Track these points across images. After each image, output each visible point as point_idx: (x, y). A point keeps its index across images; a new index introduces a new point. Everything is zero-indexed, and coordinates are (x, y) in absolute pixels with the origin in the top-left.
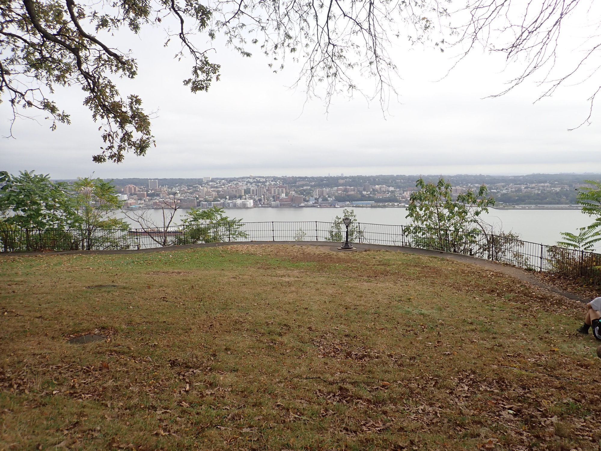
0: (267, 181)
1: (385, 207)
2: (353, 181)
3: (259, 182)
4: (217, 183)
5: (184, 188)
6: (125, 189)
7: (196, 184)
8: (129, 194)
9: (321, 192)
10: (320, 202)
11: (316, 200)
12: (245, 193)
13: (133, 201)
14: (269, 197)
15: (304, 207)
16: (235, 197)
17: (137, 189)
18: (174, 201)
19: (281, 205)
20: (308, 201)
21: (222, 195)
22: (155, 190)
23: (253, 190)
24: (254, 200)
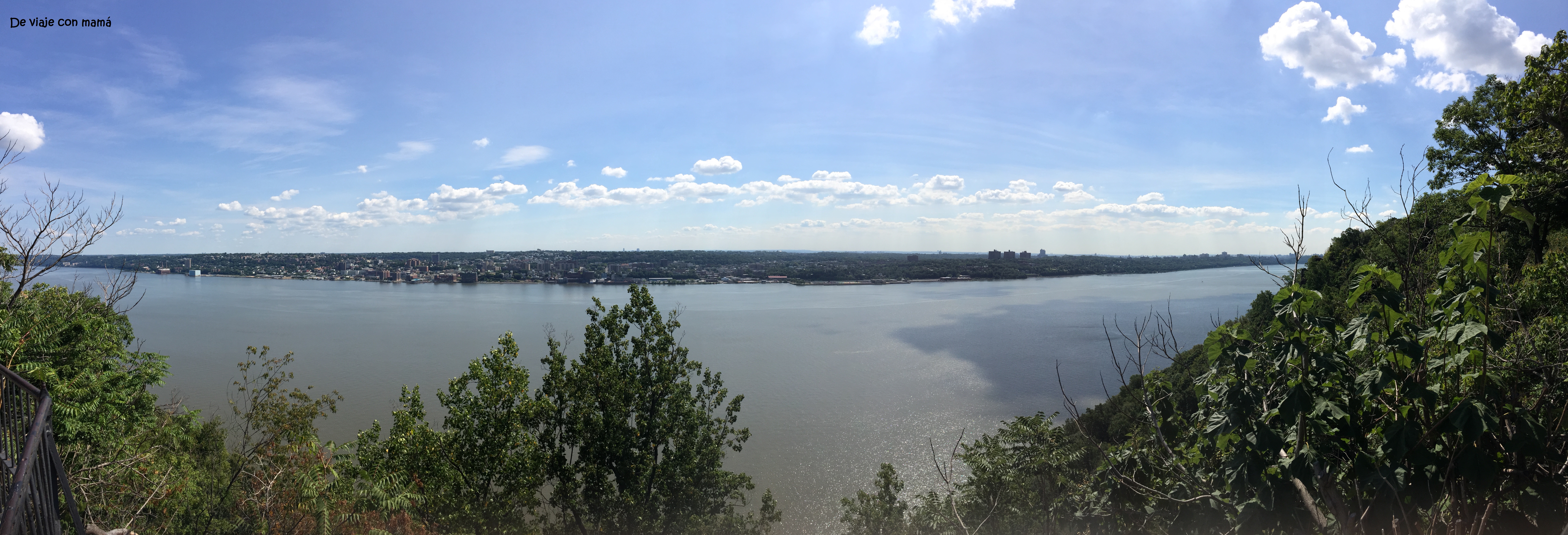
0: (555, 255)
1: (684, 283)
2: (649, 256)
3: (546, 256)
4: (501, 257)
5: (466, 262)
6: (408, 262)
7: (478, 258)
8: (412, 268)
9: (614, 269)
10: (613, 278)
11: (609, 277)
12: (531, 267)
13: (415, 274)
14: (557, 272)
15: (594, 283)
16: (520, 271)
17: (420, 262)
18: (455, 275)
19: (570, 281)
20: (599, 278)
21: (506, 269)
22: (437, 264)
23: (540, 265)
24: (540, 276)
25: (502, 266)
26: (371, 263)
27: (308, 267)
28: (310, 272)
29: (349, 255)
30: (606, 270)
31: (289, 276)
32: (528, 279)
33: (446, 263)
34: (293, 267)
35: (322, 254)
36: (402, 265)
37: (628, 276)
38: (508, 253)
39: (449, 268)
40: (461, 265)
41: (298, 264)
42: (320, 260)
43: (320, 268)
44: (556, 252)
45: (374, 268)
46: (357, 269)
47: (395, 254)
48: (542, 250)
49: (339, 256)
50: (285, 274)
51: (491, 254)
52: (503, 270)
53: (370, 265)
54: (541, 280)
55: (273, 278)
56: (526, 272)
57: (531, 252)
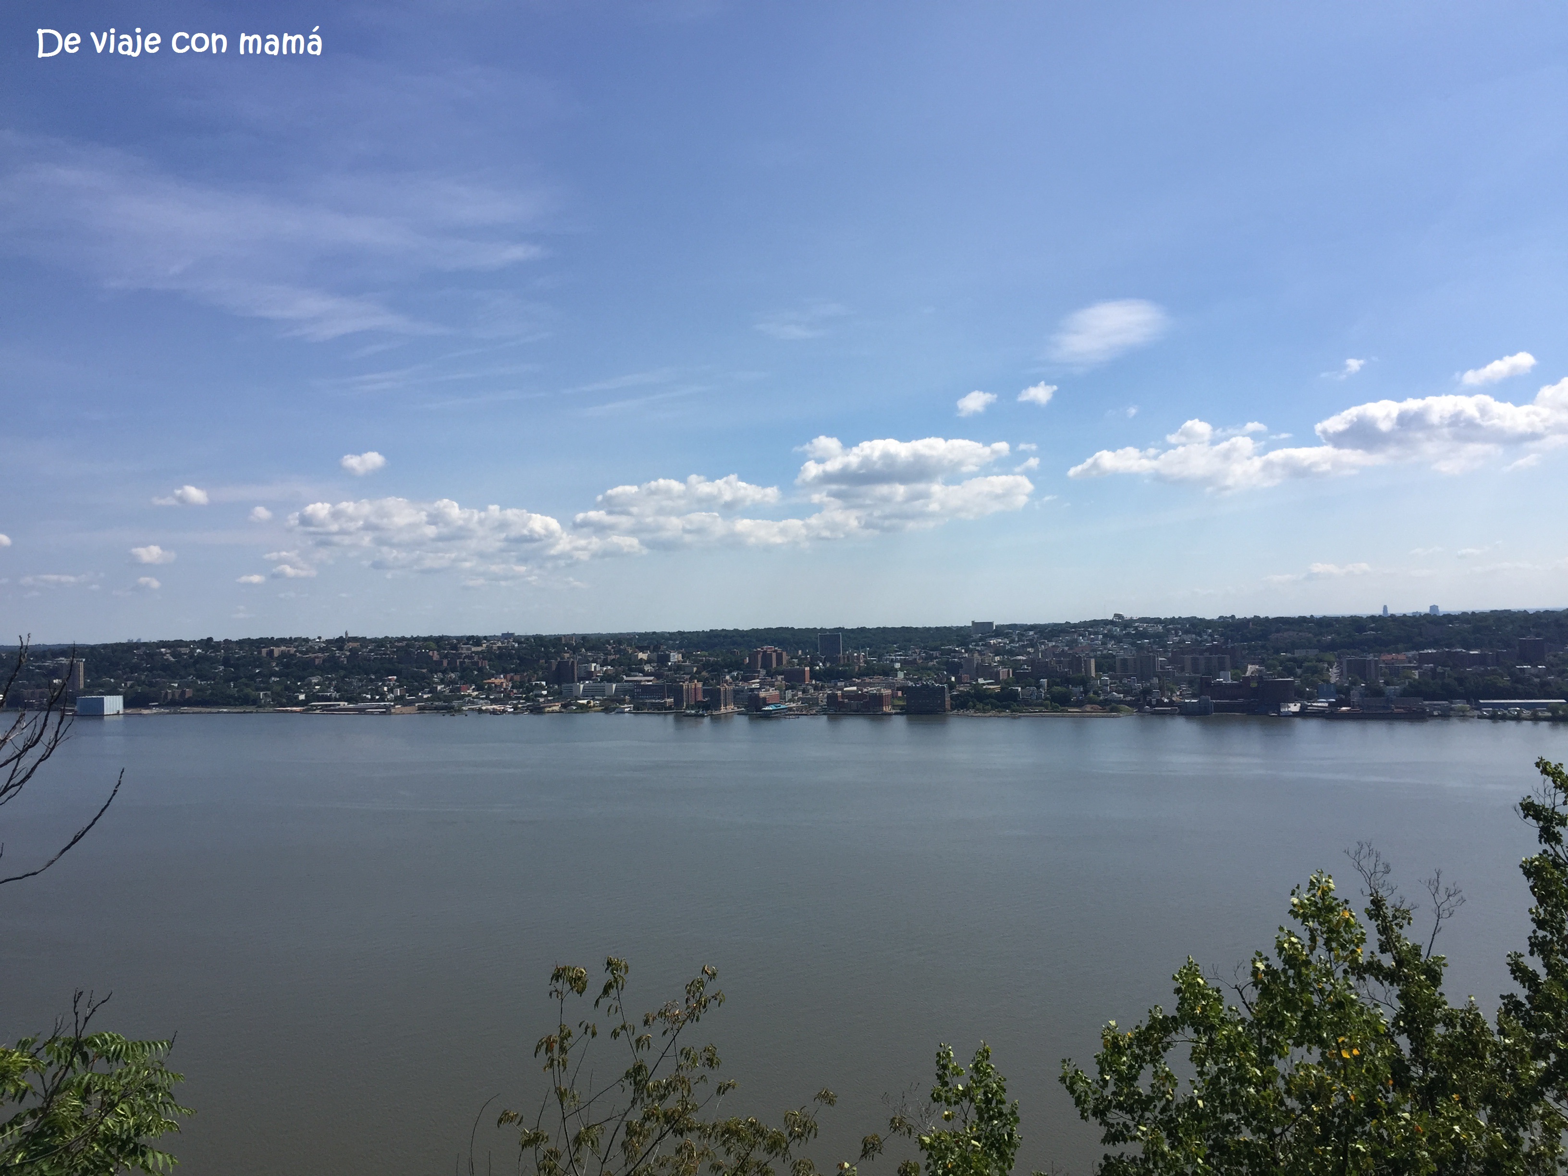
0: (1168, 631)
2: (1477, 630)
3: (1143, 635)
4: (1012, 641)
5: (916, 654)
6: (753, 657)
7: (950, 642)
8: (763, 672)
9: (1359, 670)
10: (1355, 699)
11: (1342, 695)
12: (1098, 668)
13: (773, 692)
14: (1178, 682)
15: (1295, 714)
16: (1067, 681)
17: (785, 657)
18: (886, 692)
19: (1219, 708)
20: (1311, 697)
21: (1026, 675)
22: (835, 661)
23: (1124, 661)
24: (1126, 693)
25: (1016, 665)
26: (649, 661)
27: (466, 678)
28: (471, 692)
29: (585, 638)
30: (1333, 676)
31: (411, 703)
32: (1091, 702)
33: (861, 657)
34: (423, 677)
35: (507, 636)
36: (736, 665)
37: (1405, 694)
38: (1033, 627)
39: (869, 671)
40: (904, 663)
41: (435, 667)
42: (500, 657)
43: (500, 680)
44: (1173, 620)
45: (657, 675)
46: (608, 678)
47: (713, 634)
48: (1127, 615)
49: (557, 642)
50: (399, 700)
51: (984, 630)
52: (1019, 678)
53: (647, 668)
54: (1129, 704)
55: (362, 711)
56: (1084, 682)
57: (1095, 623)
